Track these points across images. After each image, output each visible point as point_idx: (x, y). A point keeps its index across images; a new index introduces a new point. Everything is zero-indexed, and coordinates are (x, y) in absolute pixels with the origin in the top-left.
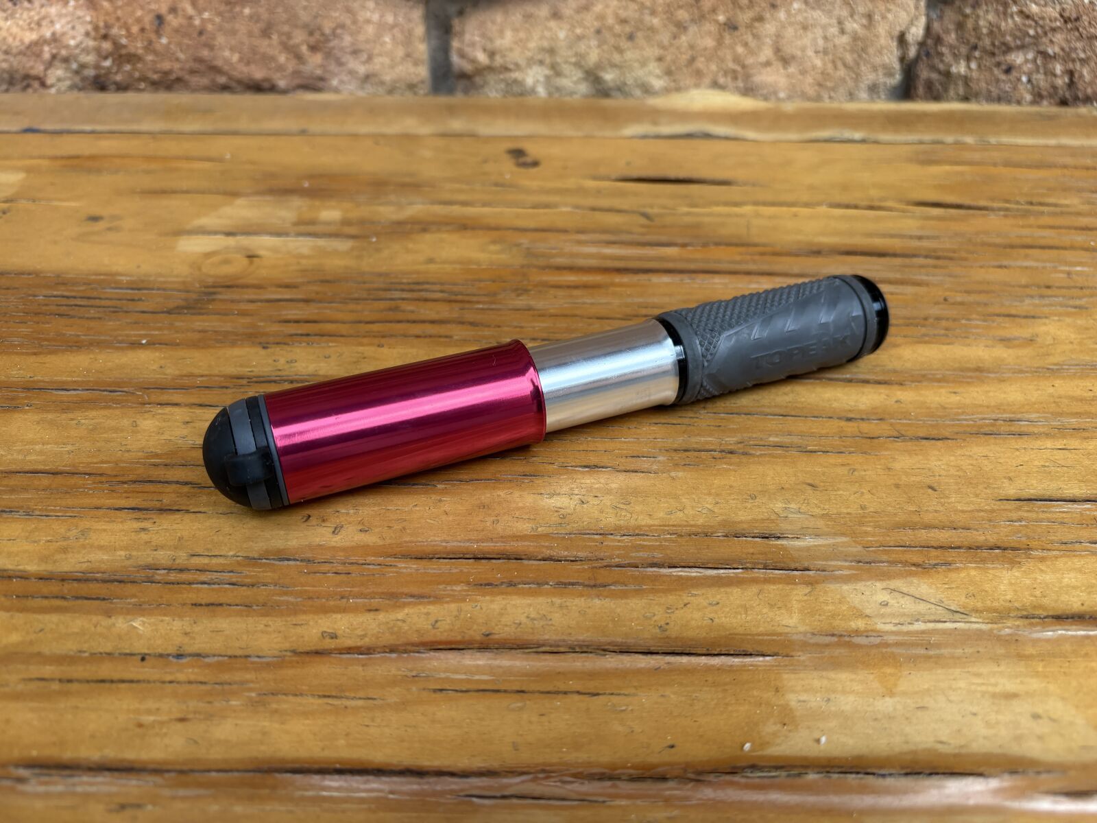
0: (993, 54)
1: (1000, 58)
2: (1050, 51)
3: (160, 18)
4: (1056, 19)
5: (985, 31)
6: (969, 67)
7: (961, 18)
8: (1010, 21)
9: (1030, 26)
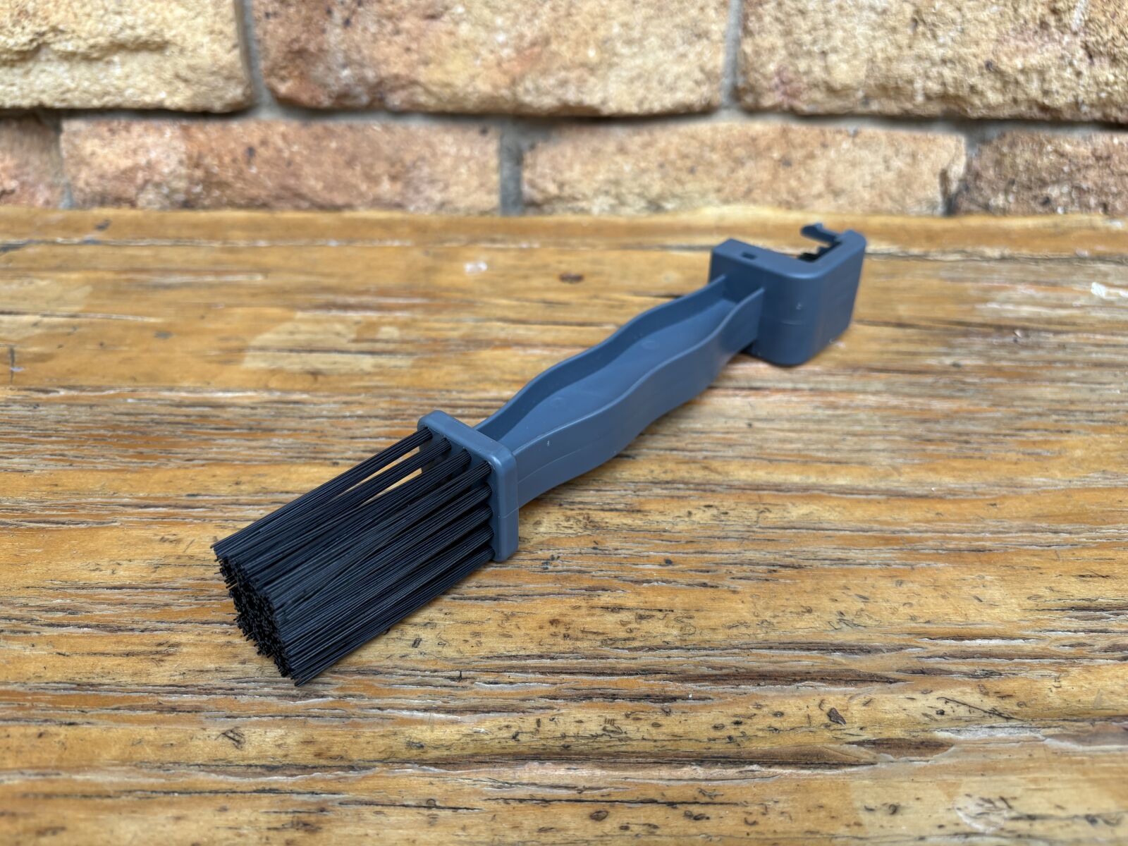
0: (1030, 188)
1: (1037, 192)
2: (1084, 186)
3: (251, 151)
4: (1088, 158)
5: (1021, 168)
6: (1007, 200)
7: (999, 157)
8: (1045, 160)
9: (1064, 164)
